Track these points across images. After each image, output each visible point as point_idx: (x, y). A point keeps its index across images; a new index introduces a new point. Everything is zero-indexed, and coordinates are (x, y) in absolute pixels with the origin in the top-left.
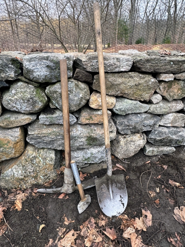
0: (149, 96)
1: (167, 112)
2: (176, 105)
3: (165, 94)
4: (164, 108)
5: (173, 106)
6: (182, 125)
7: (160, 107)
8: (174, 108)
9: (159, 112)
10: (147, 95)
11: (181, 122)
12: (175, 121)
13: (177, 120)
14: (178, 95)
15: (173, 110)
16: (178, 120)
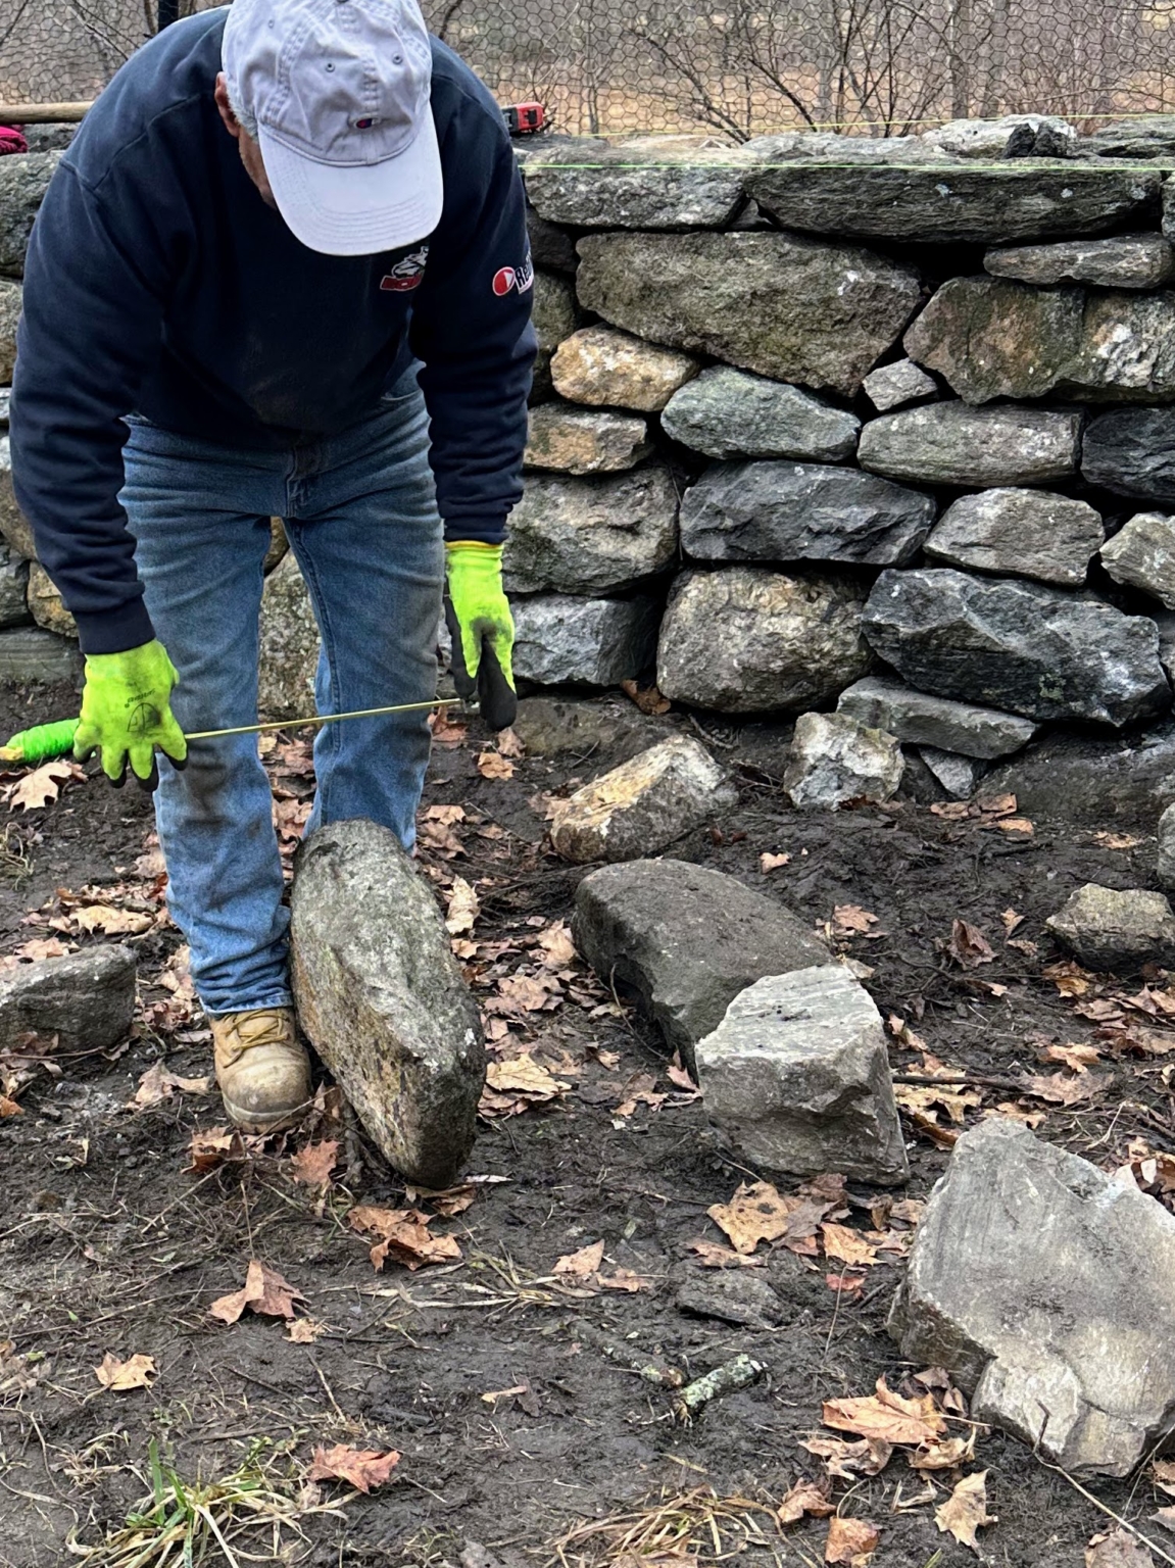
0: (846, 362)
1: (955, 470)
2: (1010, 430)
3: (942, 361)
4: (932, 443)
5: (991, 436)
6: (1065, 569)
7: (907, 433)
8: (994, 447)
9: (903, 462)
10: (832, 355)
11: (1061, 550)
12: (1019, 539)
13: (1037, 536)
14: (1018, 374)
15: (991, 460)
16: (1036, 531)
